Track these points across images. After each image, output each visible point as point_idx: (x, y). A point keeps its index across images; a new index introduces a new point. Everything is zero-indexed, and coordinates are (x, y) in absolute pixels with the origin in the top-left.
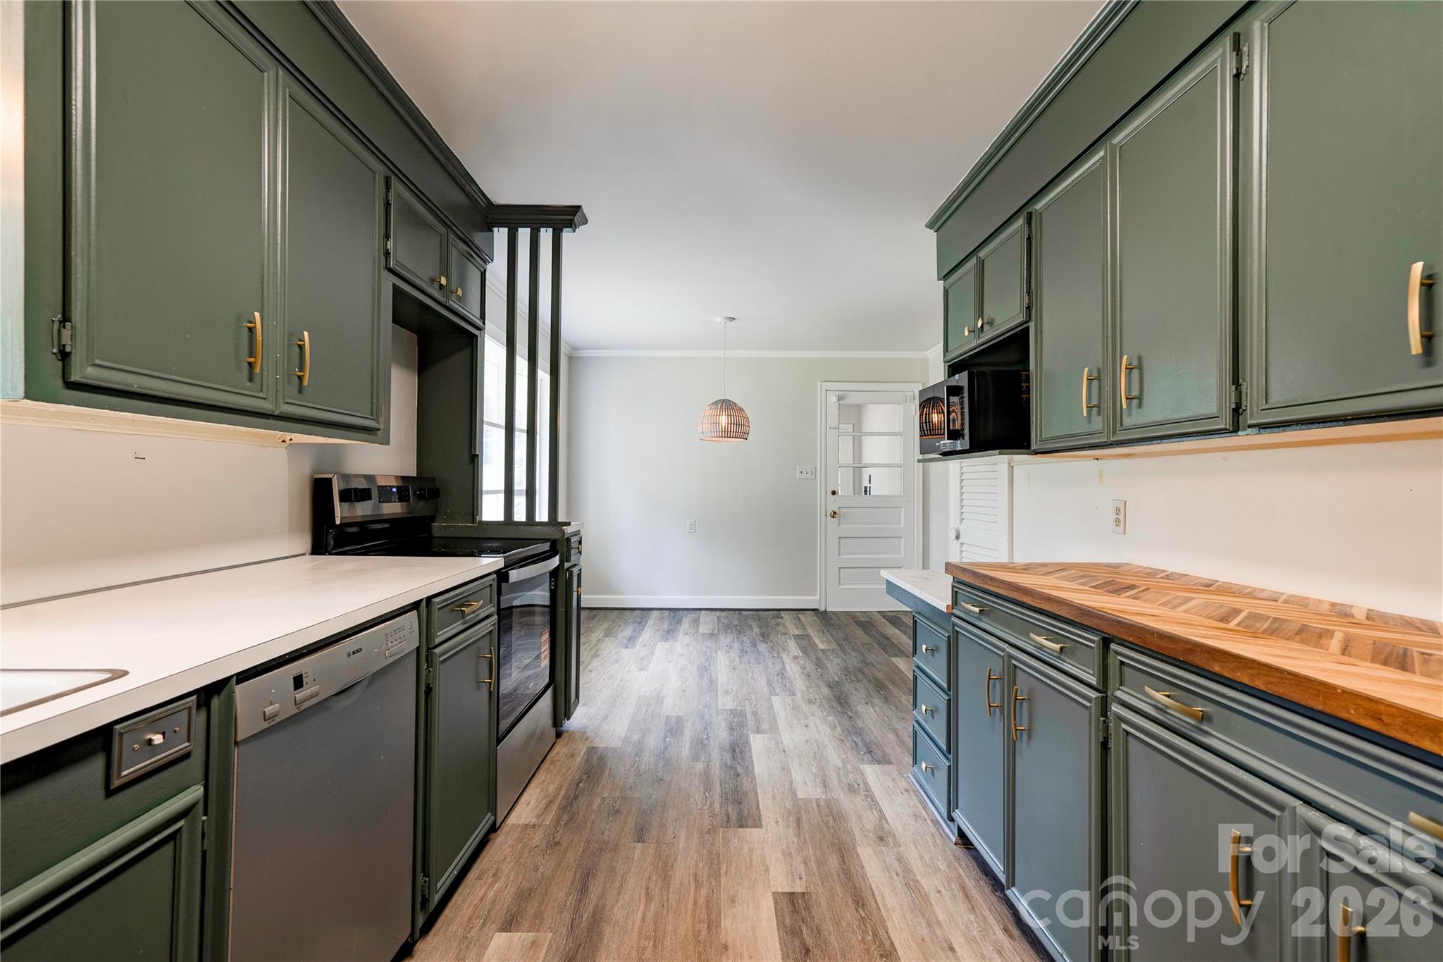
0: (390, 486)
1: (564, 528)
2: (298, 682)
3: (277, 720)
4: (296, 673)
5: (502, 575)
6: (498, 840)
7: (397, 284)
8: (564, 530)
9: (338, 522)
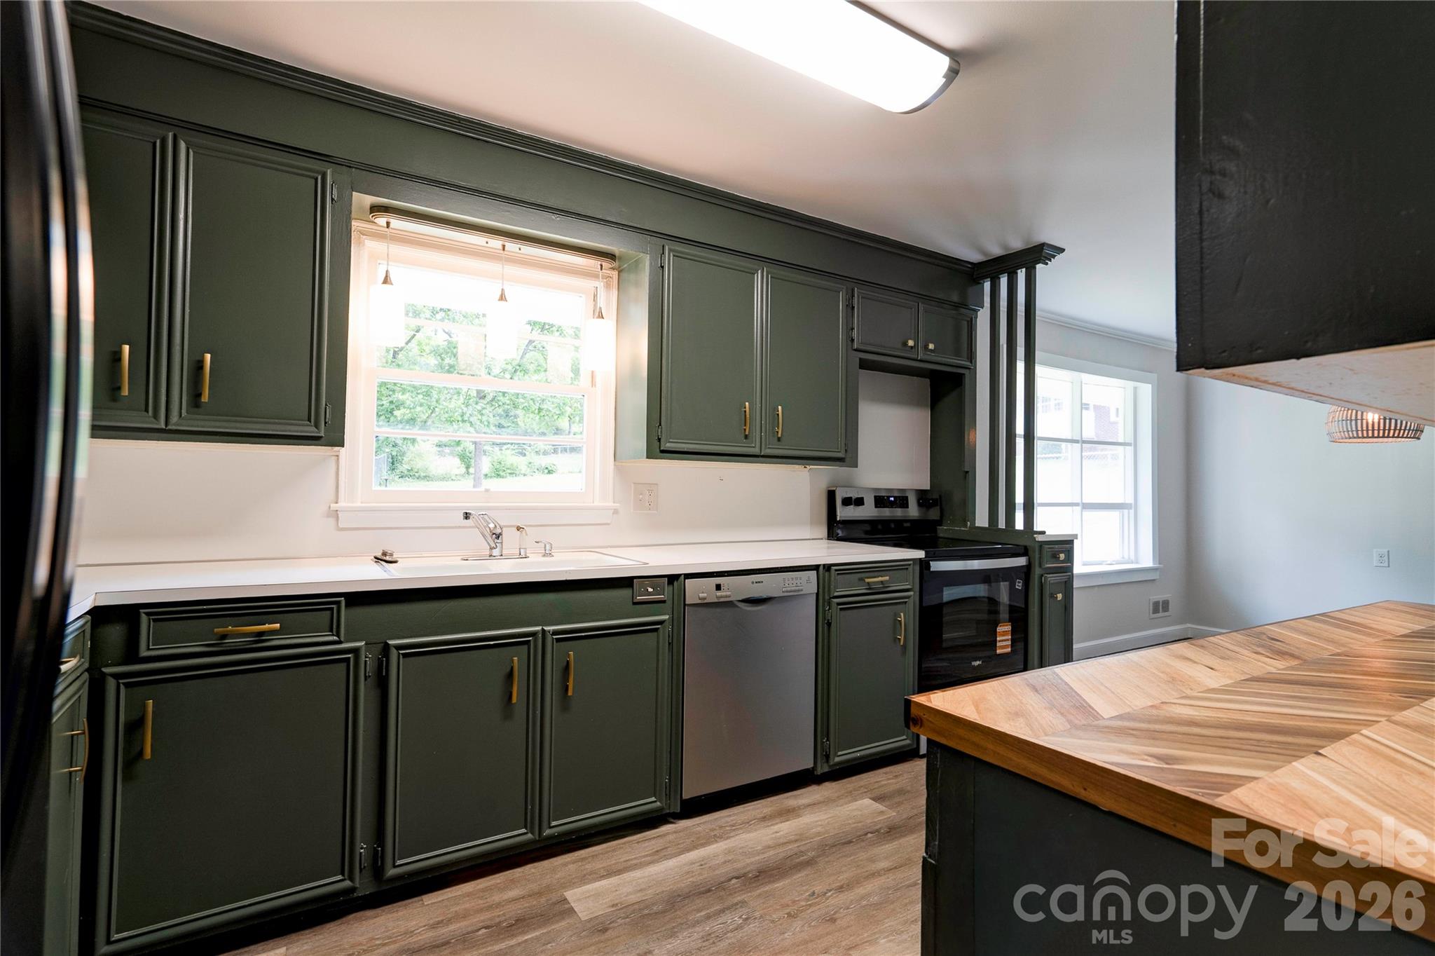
0: (887, 496)
1: (1035, 536)
2: (718, 587)
3: (705, 601)
4: (718, 583)
5: (923, 565)
6: (918, 763)
7: (862, 357)
8: (1035, 538)
9: (838, 519)
